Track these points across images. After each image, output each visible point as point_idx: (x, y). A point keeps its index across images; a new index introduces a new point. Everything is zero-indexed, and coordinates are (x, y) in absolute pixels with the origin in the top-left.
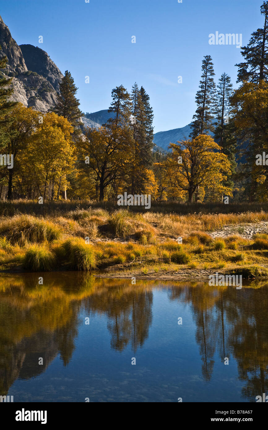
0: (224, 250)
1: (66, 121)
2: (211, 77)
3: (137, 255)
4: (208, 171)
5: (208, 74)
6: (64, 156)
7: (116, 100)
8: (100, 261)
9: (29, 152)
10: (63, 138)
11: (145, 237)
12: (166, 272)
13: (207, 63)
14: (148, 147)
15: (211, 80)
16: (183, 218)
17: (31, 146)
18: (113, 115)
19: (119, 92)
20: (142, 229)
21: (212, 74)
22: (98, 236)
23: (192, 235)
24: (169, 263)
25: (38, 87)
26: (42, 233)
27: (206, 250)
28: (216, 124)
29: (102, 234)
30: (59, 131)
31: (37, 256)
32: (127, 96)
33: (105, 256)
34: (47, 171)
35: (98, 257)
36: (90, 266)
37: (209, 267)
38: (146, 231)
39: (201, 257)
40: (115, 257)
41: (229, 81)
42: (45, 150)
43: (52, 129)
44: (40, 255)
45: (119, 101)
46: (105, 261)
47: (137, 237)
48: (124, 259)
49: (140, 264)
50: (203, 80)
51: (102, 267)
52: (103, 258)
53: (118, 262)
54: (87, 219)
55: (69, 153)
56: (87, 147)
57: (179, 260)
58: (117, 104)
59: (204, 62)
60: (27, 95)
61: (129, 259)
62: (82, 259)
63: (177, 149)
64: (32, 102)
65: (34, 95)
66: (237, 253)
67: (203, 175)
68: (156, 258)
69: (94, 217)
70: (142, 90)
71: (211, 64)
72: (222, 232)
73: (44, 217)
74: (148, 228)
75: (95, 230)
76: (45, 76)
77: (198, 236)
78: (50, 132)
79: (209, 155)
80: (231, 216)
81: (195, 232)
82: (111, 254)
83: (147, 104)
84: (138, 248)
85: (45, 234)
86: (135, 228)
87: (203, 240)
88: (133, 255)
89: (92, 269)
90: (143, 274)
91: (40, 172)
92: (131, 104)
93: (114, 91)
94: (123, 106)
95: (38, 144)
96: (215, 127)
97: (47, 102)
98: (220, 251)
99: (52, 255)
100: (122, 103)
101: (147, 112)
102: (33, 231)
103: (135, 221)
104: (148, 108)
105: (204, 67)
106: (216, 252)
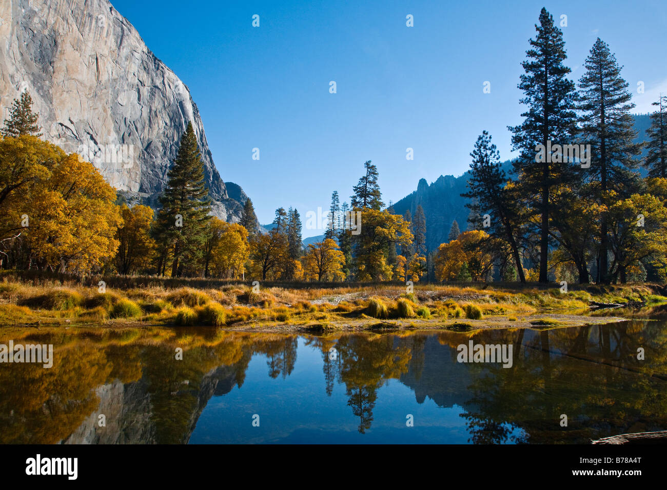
0: (316, 312)
1: (244, 228)
2: (337, 204)
3: (255, 315)
4: (331, 262)
5: (336, 202)
6: (240, 251)
7: (278, 216)
8: (229, 319)
9: (219, 248)
10: (241, 239)
11: (267, 304)
12: (268, 327)
13: (335, 195)
14: (298, 246)
15: (337, 206)
16: (295, 291)
17: (220, 244)
18: (276, 226)
19: (280, 212)
20: (266, 298)
21: (338, 202)
22: (236, 303)
23: (299, 302)
24: (275, 321)
25: (234, 208)
26: (196, 300)
27: (304, 312)
28: (340, 233)
29: (240, 301)
30: (238, 235)
31: (185, 315)
32: (285, 214)
33: (233, 316)
34: (229, 260)
35: (228, 316)
36: (221, 322)
37: (297, 324)
38: (269, 299)
39: (300, 317)
40: (240, 317)
41: (347, 207)
42: (229, 247)
43: (234, 233)
44: (187, 315)
45: (280, 217)
46: (232, 319)
47: (262, 304)
48: (245, 318)
49: (255, 322)
50: (332, 205)
51: (229, 324)
52: (232, 317)
53: (241, 320)
54: (231, 291)
55: (243, 249)
56: (256, 245)
57: (281, 319)
58: (279, 219)
59: (333, 194)
60: (227, 213)
61: (249, 318)
62: (216, 318)
63: (312, 247)
64: (229, 217)
65: (231, 213)
66: (324, 314)
67: (328, 265)
68: (266, 317)
69: (237, 290)
70: (296, 210)
71: (337, 196)
72: (320, 301)
73: (204, 289)
74: (271, 297)
75: (235, 298)
76: (239, 201)
77: (302, 303)
78: (232, 235)
79: (331, 252)
80: (329, 290)
81: (301, 300)
82: (237, 315)
83: (298, 219)
84: (258, 310)
85: (198, 301)
86: (262, 297)
87: (305, 306)
88: (252, 316)
89: (222, 325)
90: (252, 328)
91: (224, 261)
92: (287, 219)
93: (277, 210)
94: (283, 220)
95: (225, 243)
96: (339, 234)
97: (239, 217)
98: (313, 313)
99: (196, 315)
100: (282, 218)
101: (298, 224)
102: (190, 298)
103: (263, 293)
104: (299, 222)
105: (333, 198)
106: (310, 314)
